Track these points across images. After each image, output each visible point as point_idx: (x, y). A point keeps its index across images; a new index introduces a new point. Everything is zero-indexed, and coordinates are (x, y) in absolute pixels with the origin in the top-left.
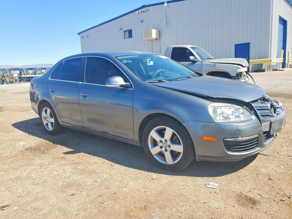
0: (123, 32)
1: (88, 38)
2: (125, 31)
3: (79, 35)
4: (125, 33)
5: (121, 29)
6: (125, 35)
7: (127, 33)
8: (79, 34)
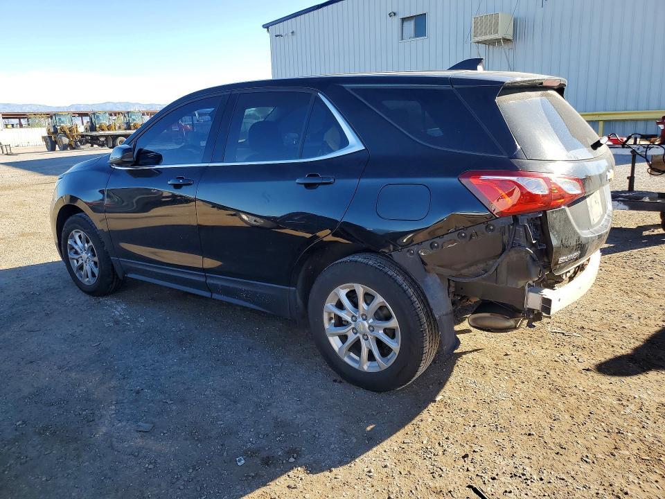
0: (400, 21)
1: (294, 37)
2: (403, 20)
3: (266, 29)
4: (406, 24)
5: (395, 14)
6: (404, 28)
7: (410, 26)
8: (267, 26)
